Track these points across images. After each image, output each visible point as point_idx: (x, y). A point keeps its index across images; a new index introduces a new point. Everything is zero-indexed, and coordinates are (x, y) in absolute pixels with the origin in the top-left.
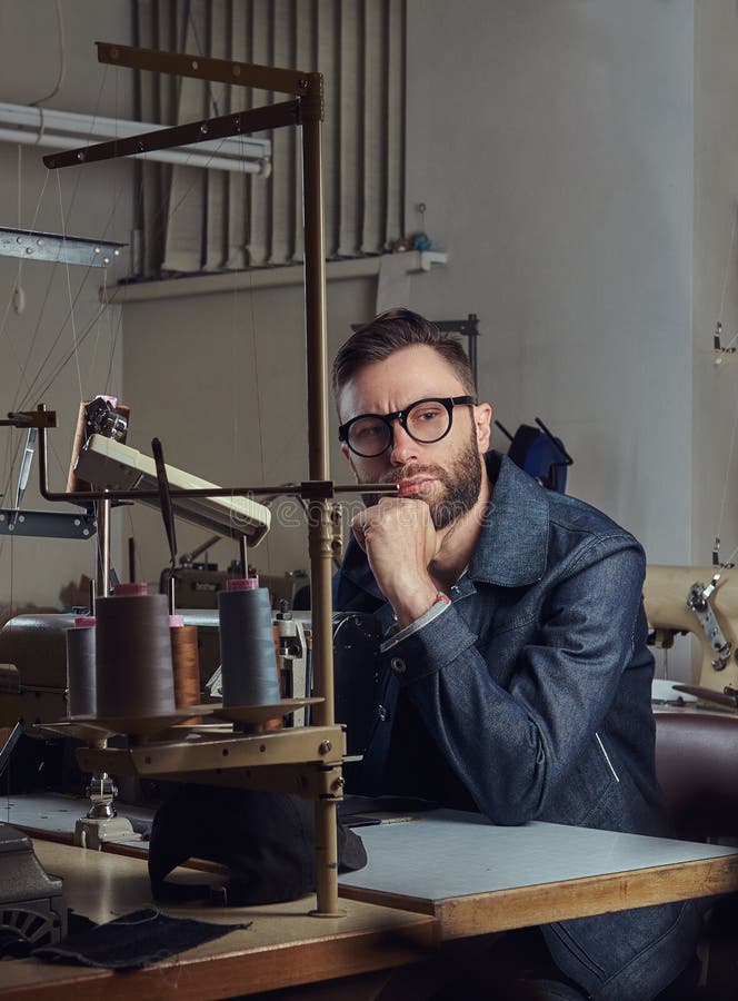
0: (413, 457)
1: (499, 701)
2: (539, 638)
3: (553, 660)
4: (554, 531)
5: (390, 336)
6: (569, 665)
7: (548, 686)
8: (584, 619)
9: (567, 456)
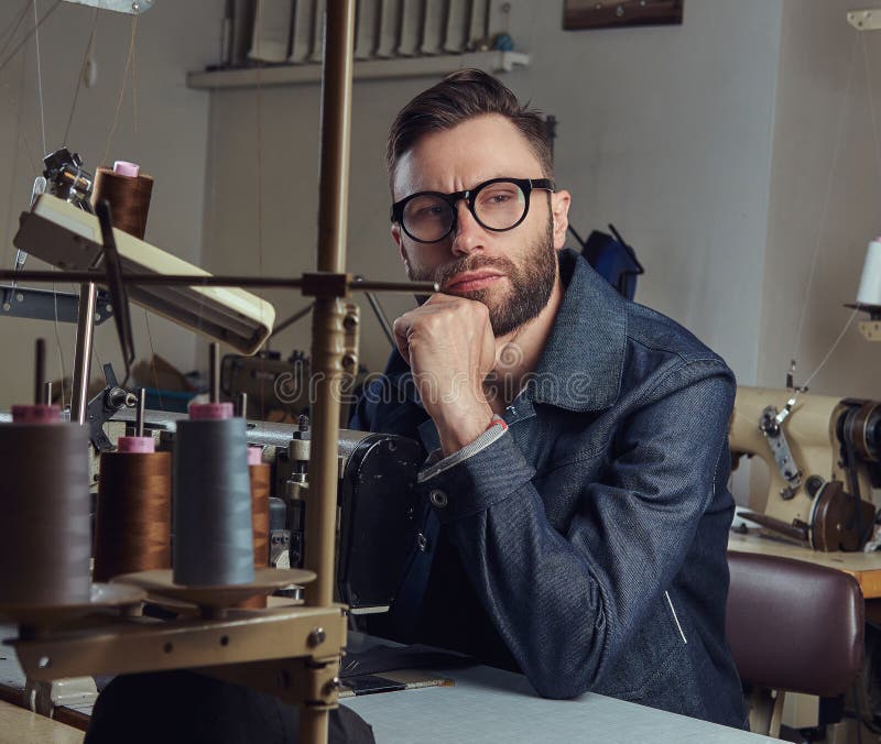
0: (480, 247)
1: (556, 550)
2: (608, 476)
3: (622, 505)
4: (631, 349)
5: (461, 101)
6: (641, 511)
7: (615, 537)
8: (662, 458)
9: (637, 264)
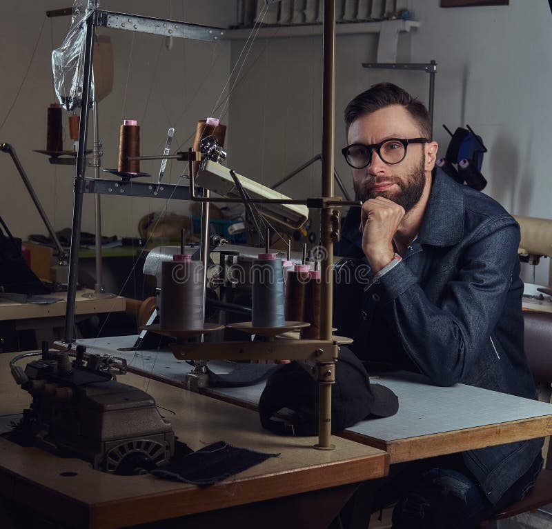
6: (476, 292)
7: (464, 305)
8: (485, 266)
9: (484, 147)
